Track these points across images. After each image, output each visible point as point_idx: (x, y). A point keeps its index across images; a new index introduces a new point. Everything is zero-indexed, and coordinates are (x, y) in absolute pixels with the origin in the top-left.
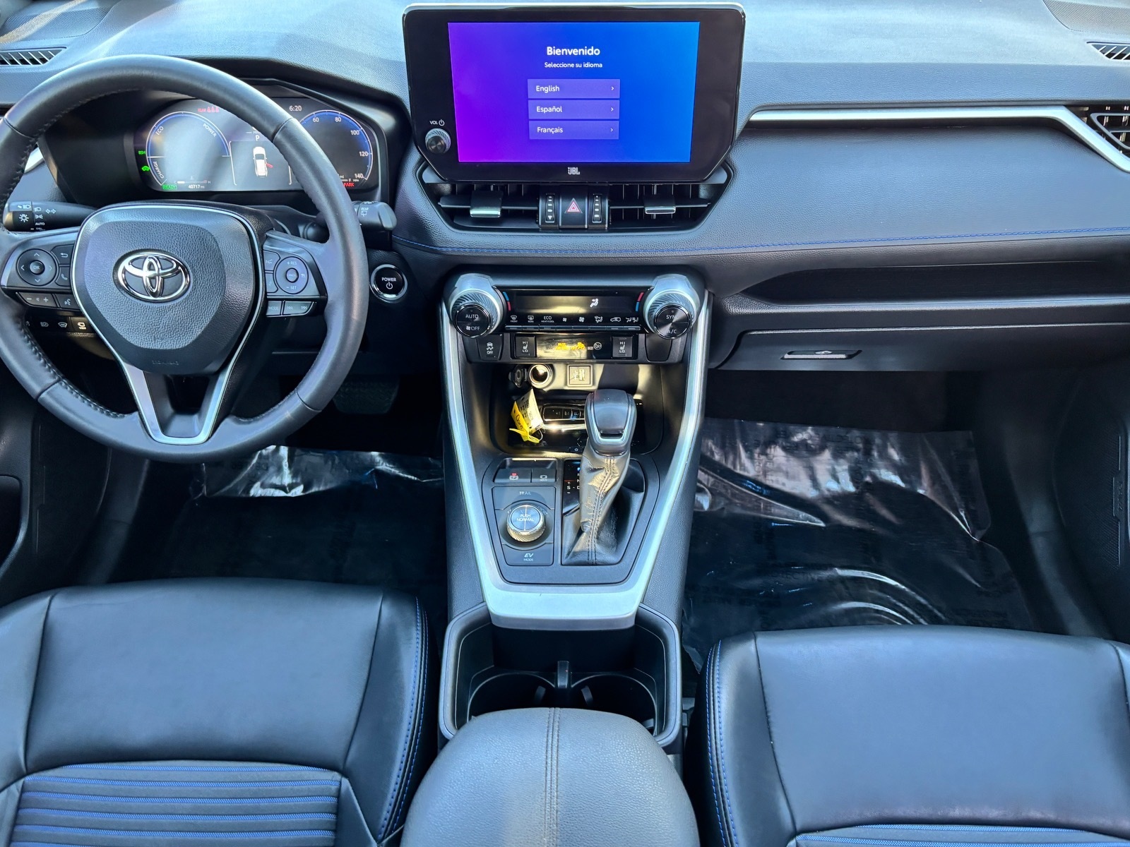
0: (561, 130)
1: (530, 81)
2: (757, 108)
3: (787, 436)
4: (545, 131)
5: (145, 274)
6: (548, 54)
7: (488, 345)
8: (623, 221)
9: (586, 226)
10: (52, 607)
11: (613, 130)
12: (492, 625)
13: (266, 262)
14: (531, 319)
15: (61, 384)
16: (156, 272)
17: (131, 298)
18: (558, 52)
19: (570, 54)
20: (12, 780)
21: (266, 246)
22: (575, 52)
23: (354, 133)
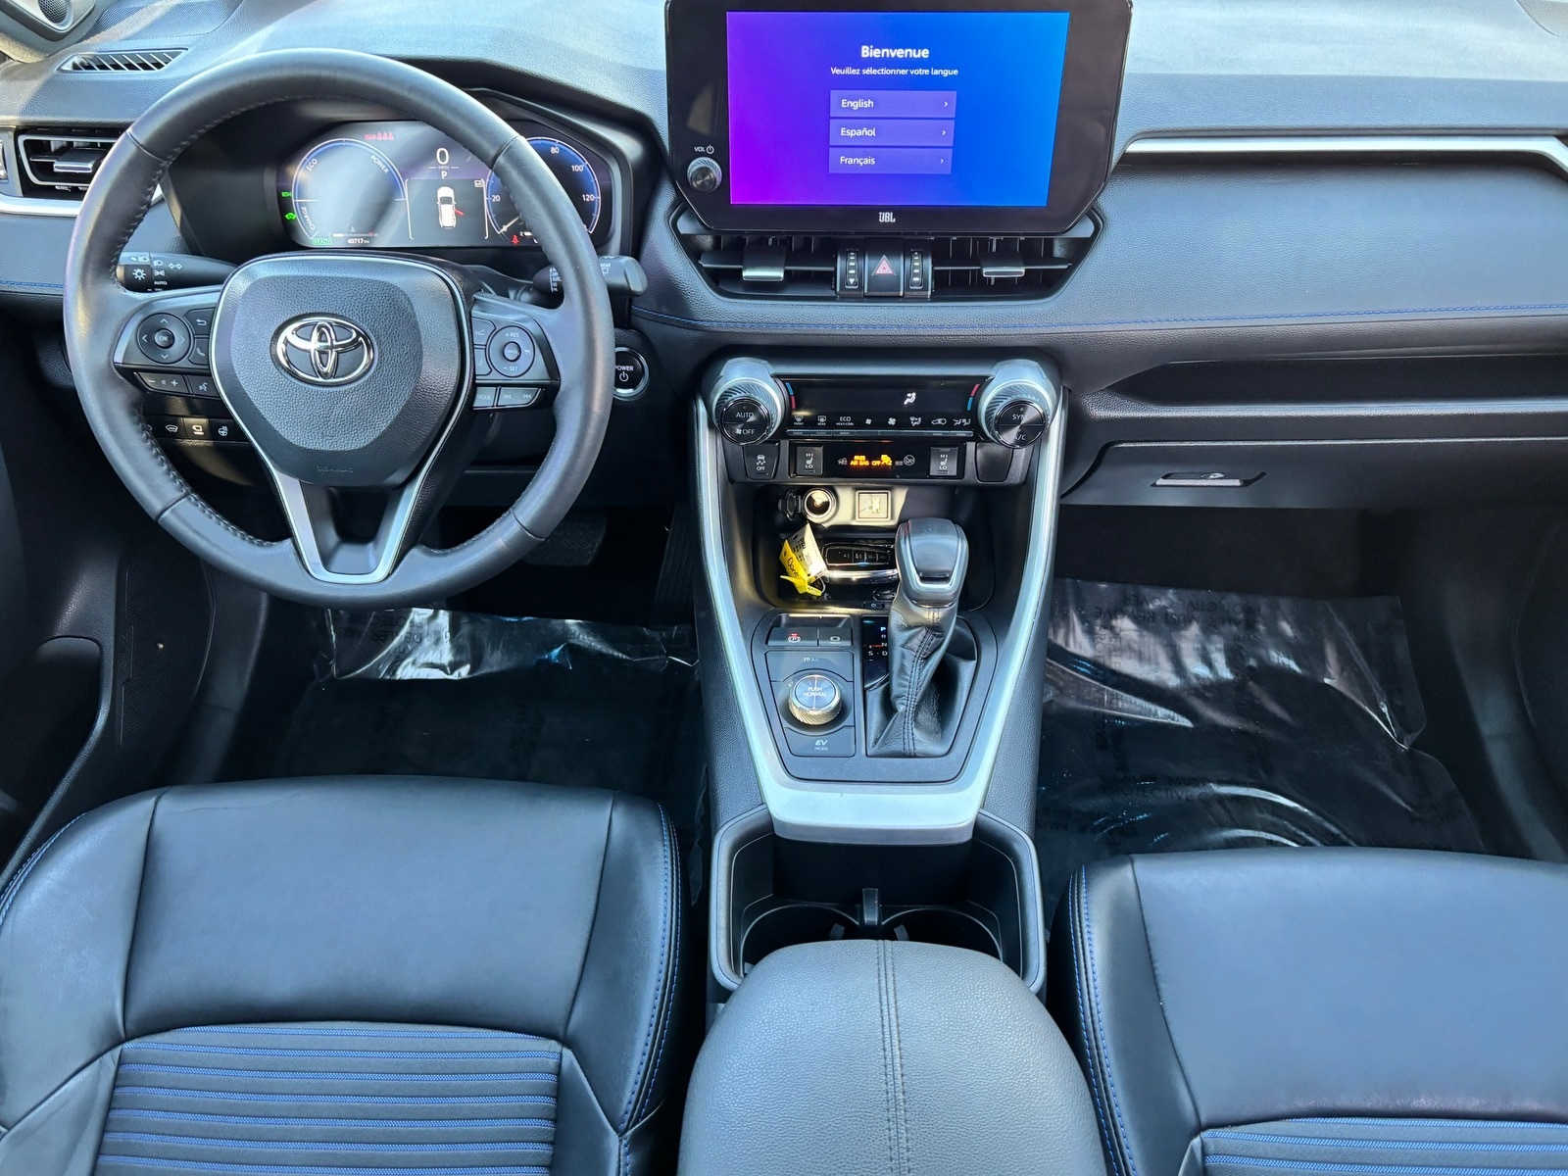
0: (873, 161)
1: (834, 94)
2: (1134, 137)
3: (1140, 602)
4: (851, 161)
5: (313, 345)
6: (863, 56)
7: (759, 457)
8: (950, 287)
9: (901, 294)
10: (158, 812)
11: (943, 162)
12: (774, 835)
13: (476, 333)
14: (822, 420)
15: (190, 499)
16: (329, 344)
17: (293, 380)
18: (876, 53)
19: (893, 55)
20: (105, 1047)
21: (475, 312)
22: (899, 53)
23: (576, 168)
